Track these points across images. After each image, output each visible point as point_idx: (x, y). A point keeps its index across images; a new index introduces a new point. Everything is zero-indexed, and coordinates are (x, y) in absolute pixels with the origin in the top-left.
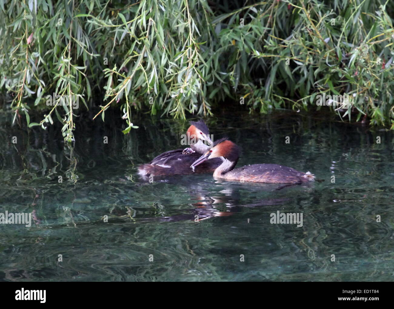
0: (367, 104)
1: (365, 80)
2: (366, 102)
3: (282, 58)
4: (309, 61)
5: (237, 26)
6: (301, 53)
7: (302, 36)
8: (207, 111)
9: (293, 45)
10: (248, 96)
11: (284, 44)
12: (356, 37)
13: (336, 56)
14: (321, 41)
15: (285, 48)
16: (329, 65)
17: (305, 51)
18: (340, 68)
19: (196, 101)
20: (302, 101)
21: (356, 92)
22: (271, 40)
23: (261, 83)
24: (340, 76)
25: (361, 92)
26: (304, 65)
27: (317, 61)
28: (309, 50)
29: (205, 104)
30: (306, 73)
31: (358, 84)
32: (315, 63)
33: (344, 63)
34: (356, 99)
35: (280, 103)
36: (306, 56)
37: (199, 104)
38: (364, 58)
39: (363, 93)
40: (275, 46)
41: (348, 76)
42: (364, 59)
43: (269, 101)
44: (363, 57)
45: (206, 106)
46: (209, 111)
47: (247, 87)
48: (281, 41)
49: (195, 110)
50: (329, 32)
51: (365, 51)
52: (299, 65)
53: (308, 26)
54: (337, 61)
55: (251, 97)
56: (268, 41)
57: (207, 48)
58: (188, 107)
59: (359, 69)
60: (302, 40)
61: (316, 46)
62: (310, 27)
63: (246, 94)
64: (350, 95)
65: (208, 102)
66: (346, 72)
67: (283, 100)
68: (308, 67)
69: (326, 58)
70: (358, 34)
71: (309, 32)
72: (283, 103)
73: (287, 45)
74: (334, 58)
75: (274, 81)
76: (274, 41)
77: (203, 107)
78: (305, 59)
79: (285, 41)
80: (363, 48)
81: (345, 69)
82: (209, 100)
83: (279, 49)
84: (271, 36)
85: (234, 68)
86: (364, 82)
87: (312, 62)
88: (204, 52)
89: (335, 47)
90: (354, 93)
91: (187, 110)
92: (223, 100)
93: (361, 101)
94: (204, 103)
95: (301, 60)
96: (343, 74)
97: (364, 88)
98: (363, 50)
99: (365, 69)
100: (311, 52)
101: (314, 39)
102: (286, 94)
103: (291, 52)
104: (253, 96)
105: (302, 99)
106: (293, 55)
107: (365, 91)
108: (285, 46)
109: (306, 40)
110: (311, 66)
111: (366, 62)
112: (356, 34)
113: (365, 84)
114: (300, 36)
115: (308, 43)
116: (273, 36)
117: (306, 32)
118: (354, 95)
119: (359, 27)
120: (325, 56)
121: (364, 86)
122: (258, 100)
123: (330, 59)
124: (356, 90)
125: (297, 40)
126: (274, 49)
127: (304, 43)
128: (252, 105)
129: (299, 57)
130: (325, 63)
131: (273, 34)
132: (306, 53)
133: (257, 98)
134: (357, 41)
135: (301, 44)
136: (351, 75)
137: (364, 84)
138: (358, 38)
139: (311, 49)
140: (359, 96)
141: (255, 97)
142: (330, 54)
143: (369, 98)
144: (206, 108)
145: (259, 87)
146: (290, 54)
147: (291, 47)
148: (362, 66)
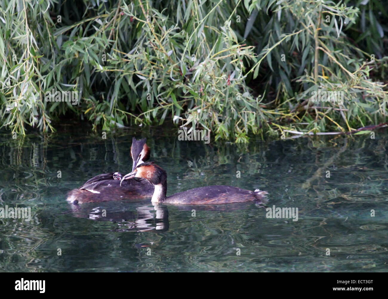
0: (211, 120)
1: (209, 96)
2: (210, 118)
3: (126, 72)
4: (153, 76)
5: (80, 38)
6: (145, 68)
7: (146, 51)
8: (47, 124)
9: (137, 59)
10: (90, 111)
11: (127, 58)
12: (198, 50)
13: (180, 71)
14: (164, 55)
15: (128, 62)
16: (173, 80)
17: (149, 66)
18: (184, 83)
19: (37, 114)
20: (145, 116)
21: (200, 108)
22: (114, 54)
23: (103, 97)
24: (185, 91)
25: (204, 108)
26: (147, 79)
27: (161, 76)
28: (153, 65)
29: (45, 117)
30: (149, 87)
31: (203, 100)
32: (159, 77)
33: (187, 78)
34: (201, 115)
35: (123, 117)
36: (150, 70)
37: (39, 117)
38: (210, 74)
39: (207, 108)
40: (118, 60)
41: (192, 92)
42: (210, 76)
43: (112, 116)
44: (208, 73)
45: (46, 119)
46: (48, 124)
47: (89, 101)
48: (124, 55)
49: (35, 124)
50: (172, 44)
51: (210, 67)
52: (142, 80)
53: (152, 41)
54: (181, 75)
55: (93, 112)
56: (112, 55)
57: (49, 61)
58: (28, 120)
59: (204, 85)
60: (146, 55)
61: (160, 60)
62: (154, 41)
63: (88, 108)
64: (195, 111)
65: (49, 116)
66: (190, 87)
67: (125, 115)
68: (151, 82)
69: (170, 73)
70: (201, 48)
71: (153, 46)
72: (125, 118)
73: (130, 59)
74: (178, 72)
75: (118, 95)
76: (117, 55)
77: (43, 120)
78: (149, 74)
79: (129, 55)
80: (207, 64)
81: (189, 84)
82: (49, 114)
83: (122, 63)
84: (114, 50)
85: (77, 81)
86: (207, 97)
87: (156, 77)
88: (44, 64)
89: (179, 61)
90: (198, 109)
91: (27, 123)
92: (64, 113)
93: (205, 117)
94: (43, 115)
95: (144, 75)
96: (187, 90)
97: (208, 103)
98: (207, 66)
99: (210, 85)
100: (154, 66)
101: (158, 53)
102: (127, 109)
103: (134, 66)
104: (95, 111)
105: (145, 113)
106: (137, 70)
107: (209, 106)
108: (128, 60)
109: (150, 54)
110: (154, 81)
111: (211, 78)
112: (199, 47)
113: (210, 100)
114: (144, 51)
115: (152, 57)
116: (117, 50)
117: (149, 46)
118: (199, 111)
119: (201, 41)
120: (168, 71)
121: (208, 101)
122: (100, 115)
123: (174, 73)
124: (200, 106)
125: (141, 55)
126: (117, 63)
127: (148, 58)
128: (94, 120)
129: (143, 71)
130: (169, 79)
131: (116, 47)
132: (150, 68)
133: (100, 113)
134: (199, 55)
135: (145, 58)
136: (195, 91)
137: (208, 100)
138: (201, 52)
139: (154, 63)
140: (203, 112)
141: (97, 112)
142: (174, 69)
143: (213, 114)
144: (45, 121)
145: (101, 102)
146: (133, 68)
147: (134, 62)
148: (207, 82)
